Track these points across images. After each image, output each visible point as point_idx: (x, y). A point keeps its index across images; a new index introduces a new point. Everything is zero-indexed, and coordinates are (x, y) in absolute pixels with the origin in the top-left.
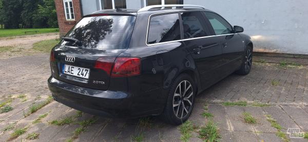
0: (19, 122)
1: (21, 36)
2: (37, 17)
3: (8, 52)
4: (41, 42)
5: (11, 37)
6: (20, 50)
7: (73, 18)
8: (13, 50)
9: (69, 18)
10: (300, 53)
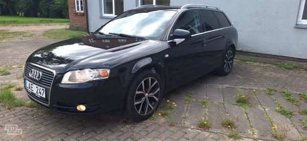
0: (13, 82)
1: (36, 24)
2: (54, 7)
3: (21, 37)
4: (52, 30)
5: (27, 24)
6: (31, 36)
7: (82, 10)
8: (25, 35)
9: (78, 10)
10: (261, 52)
